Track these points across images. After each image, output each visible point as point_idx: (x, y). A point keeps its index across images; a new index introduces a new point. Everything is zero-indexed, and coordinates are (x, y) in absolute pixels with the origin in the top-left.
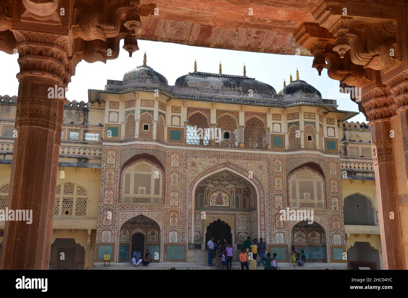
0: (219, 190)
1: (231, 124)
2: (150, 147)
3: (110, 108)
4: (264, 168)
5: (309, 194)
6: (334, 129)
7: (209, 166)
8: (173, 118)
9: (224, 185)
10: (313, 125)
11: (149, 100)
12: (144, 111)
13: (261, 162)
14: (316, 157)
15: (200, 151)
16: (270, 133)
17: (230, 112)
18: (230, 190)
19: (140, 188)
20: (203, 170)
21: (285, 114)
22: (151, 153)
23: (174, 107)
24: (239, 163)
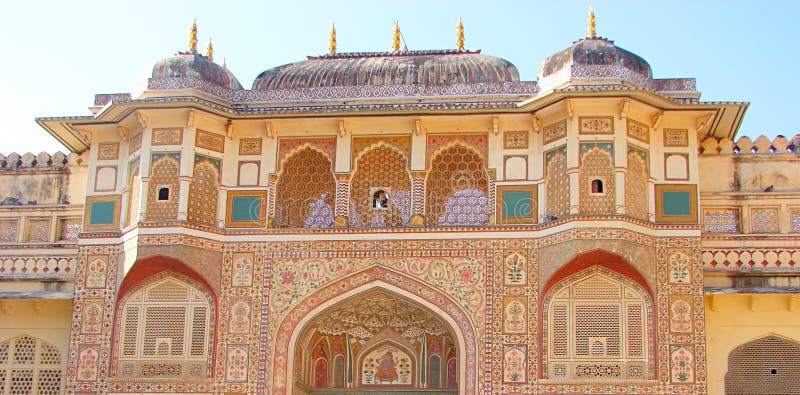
0: (387, 343)
1: (392, 171)
2: (170, 240)
3: (99, 159)
4: (476, 276)
5: (603, 340)
6: (686, 156)
7: (328, 279)
8: (243, 167)
9: (397, 330)
10: (607, 150)
11: (172, 129)
12: (160, 155)
13: (465, 260)
14: (614, 237)
15: (304, 242)
16: (496, 184)
17: (388, 138)
18: (412, 341)
19: (159, 341)
20: (313, 291)
21: (537, 129)
22: (171, 254)
23: (246, 140)
24: (406, 267)
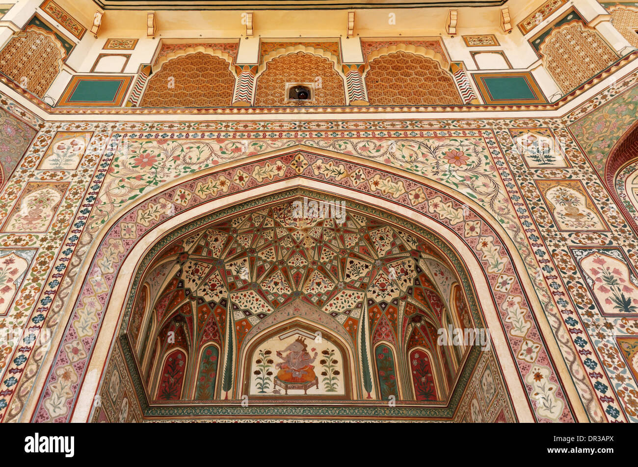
0: (297, 325)
4: (473, 159)
9: (315, 299)
18: (342, 319)
